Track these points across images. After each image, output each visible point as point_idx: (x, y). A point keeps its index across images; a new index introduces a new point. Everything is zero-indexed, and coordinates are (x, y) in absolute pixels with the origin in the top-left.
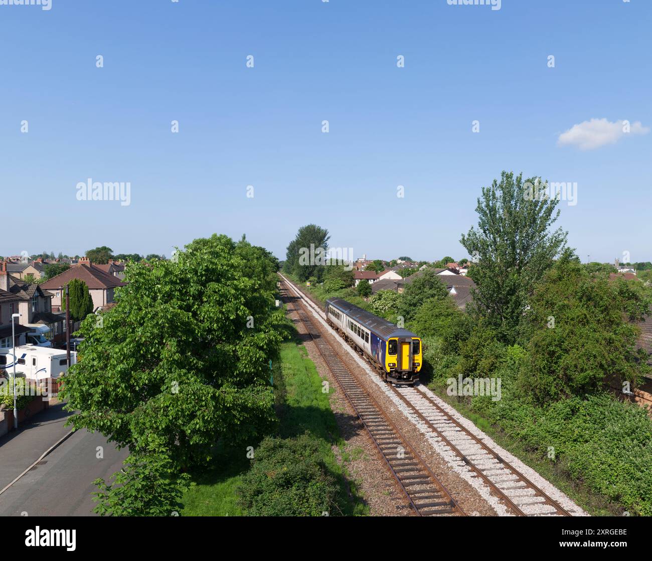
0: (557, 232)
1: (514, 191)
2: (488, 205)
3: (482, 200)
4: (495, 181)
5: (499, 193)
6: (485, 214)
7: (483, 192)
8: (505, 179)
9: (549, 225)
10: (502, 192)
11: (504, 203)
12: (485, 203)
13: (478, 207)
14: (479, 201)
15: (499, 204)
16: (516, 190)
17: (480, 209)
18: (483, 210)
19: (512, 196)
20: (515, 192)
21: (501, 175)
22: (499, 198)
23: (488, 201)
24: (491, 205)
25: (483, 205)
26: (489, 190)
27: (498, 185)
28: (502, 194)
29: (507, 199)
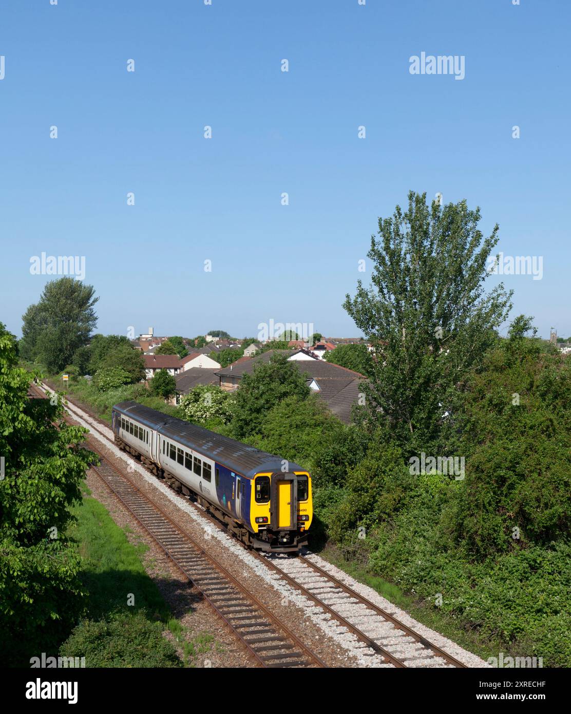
0: (496, 291)
1: (429, 224)
2: (387, 248)
3: (379, 239)
4: (398, 209)
5: (405, 228)
6: (382, 262)
7: (381, 226)
8: (414, 205)
9: (484, 279)
10: (409, 226)
11: (412, 244)
12: (383, 245)
13: (373, 250)
14: (373, 242)
15: (405, 247)
16: (431, 224)
17: (374, 253)
18: (380, 256)
19: (426, 234)
20: (430, 227)
21: (408, 198)
22: (405, 236)
23: (387, 241)
24: (392, 246)
25: (380, 247)
26: (388, 223)
27: (403, 215)
28: (409, 230)
29: (418, 238)
